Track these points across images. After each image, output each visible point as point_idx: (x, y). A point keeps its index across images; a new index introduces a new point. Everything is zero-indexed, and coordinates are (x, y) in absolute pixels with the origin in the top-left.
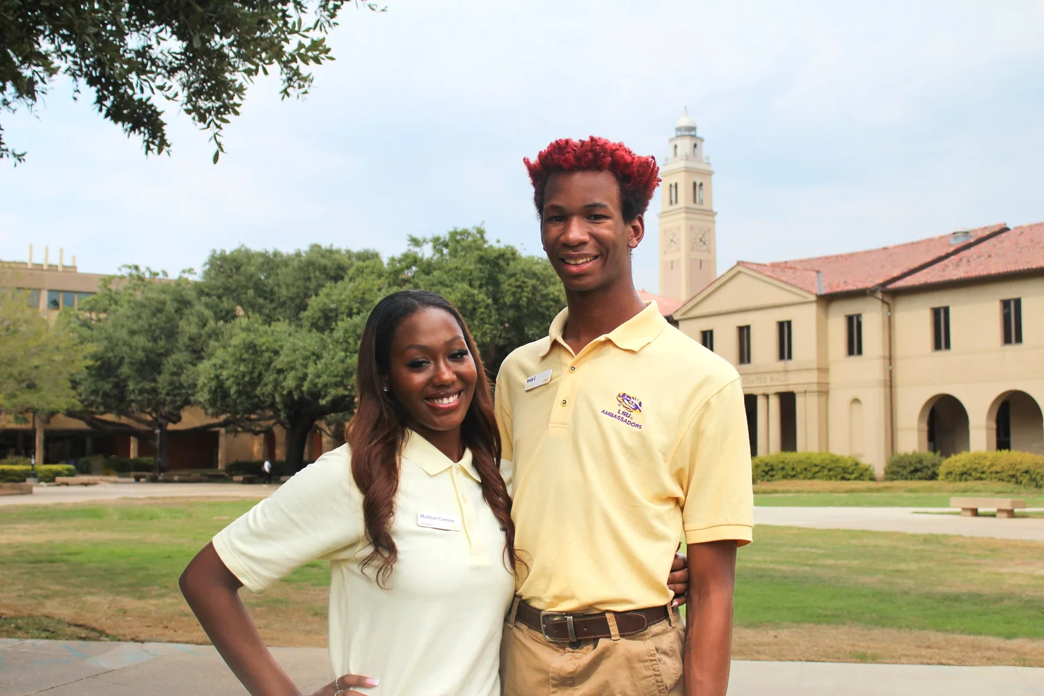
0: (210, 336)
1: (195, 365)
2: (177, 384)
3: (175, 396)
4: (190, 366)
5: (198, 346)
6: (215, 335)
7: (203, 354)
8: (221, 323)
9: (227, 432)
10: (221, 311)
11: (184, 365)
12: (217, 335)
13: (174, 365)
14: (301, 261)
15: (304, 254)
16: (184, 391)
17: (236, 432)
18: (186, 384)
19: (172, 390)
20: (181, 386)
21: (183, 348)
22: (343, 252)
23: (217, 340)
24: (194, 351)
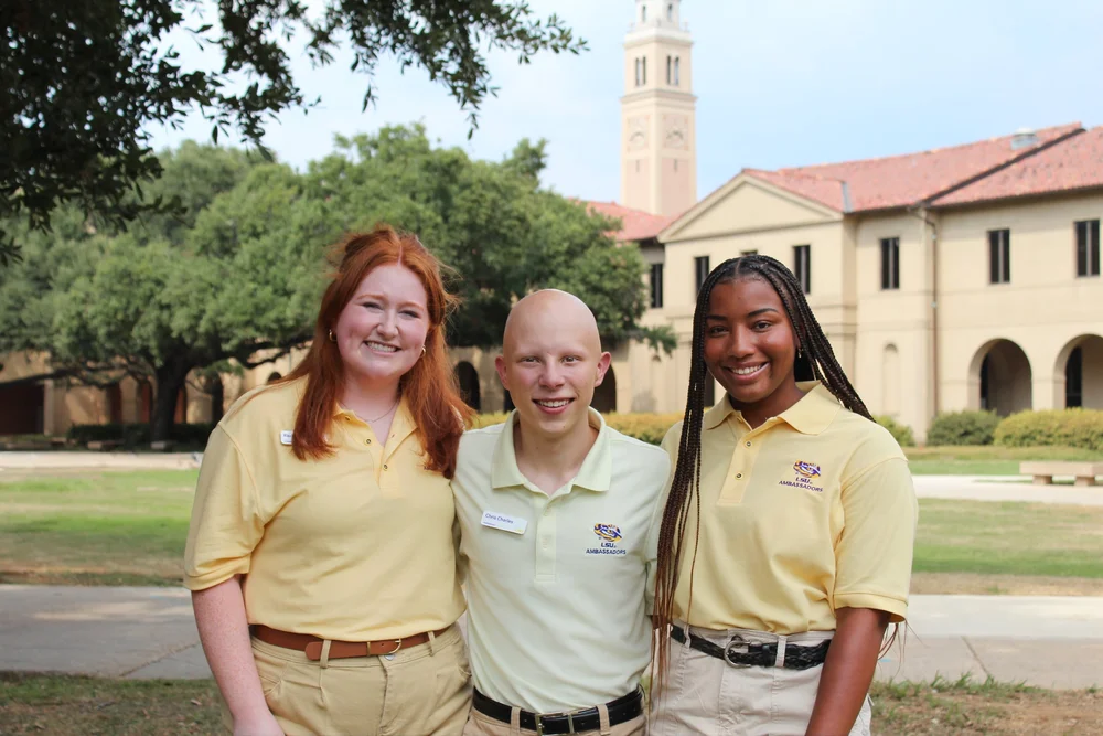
0: (58, 261)
1: (40, 297)
2: (15, 322)
3: (11, 337)
4: (33, 300)
5: (42, 274)
6: (64, 258)
7: (51, 283)
8: (72, 243)
9: (56, 386)
10: (67, 226)
11: (24, 297)
12: (68, 258)
13: (11, 297)
14: (171, 163)
15: (175, 154)
16: (24, 331)
17: (70, 386)
18: (28, 322)
19: (9, 329)
20: (21, 323)
21: (21, 275)
22: (225, 149)
23: (69, 264)
24: (37, 279)
